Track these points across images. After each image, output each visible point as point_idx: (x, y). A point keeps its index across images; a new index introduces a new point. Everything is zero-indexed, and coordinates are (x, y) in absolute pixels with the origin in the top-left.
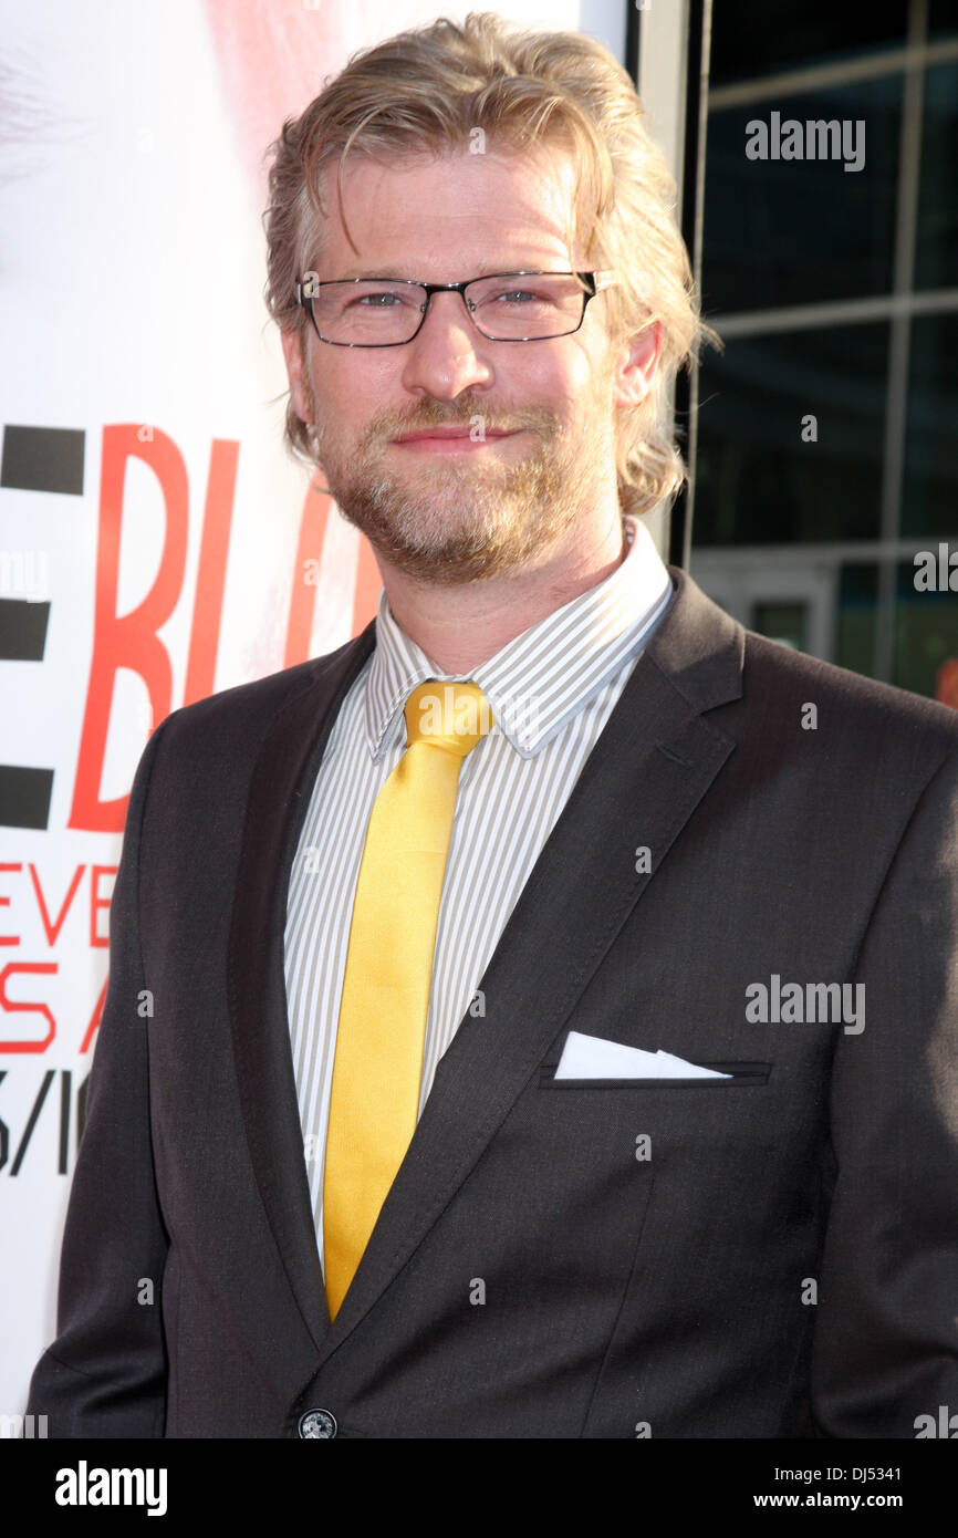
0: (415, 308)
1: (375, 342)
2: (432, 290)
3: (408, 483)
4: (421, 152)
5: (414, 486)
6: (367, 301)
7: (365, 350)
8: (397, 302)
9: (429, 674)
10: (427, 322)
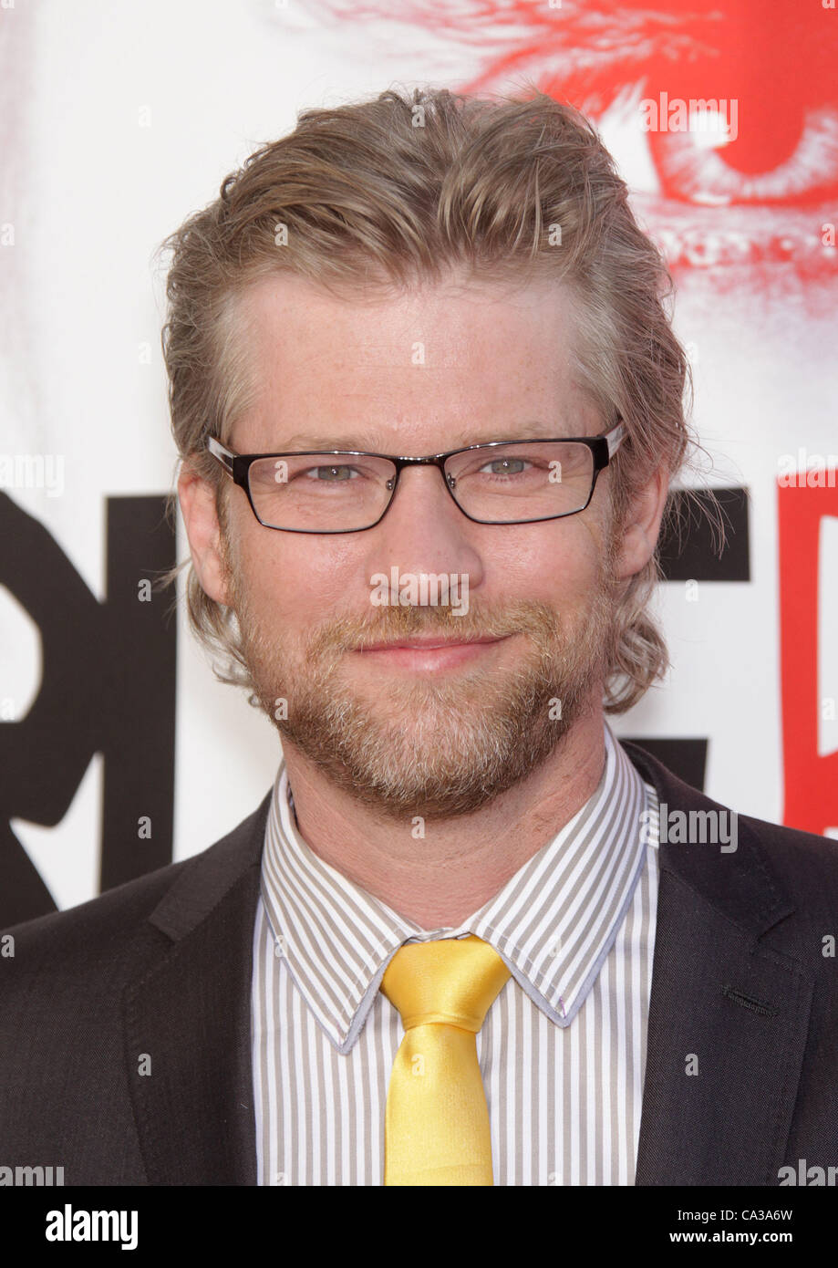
0: (378, 483)
1: (327, 529)
2: (400, 465)
3: (374, 704)
4: (382, 284)
5: (381, 709)
6: (314, 474)
7: (314, 539)
8: (354, 475)
9: (409, 932)
10: (395, 505)
